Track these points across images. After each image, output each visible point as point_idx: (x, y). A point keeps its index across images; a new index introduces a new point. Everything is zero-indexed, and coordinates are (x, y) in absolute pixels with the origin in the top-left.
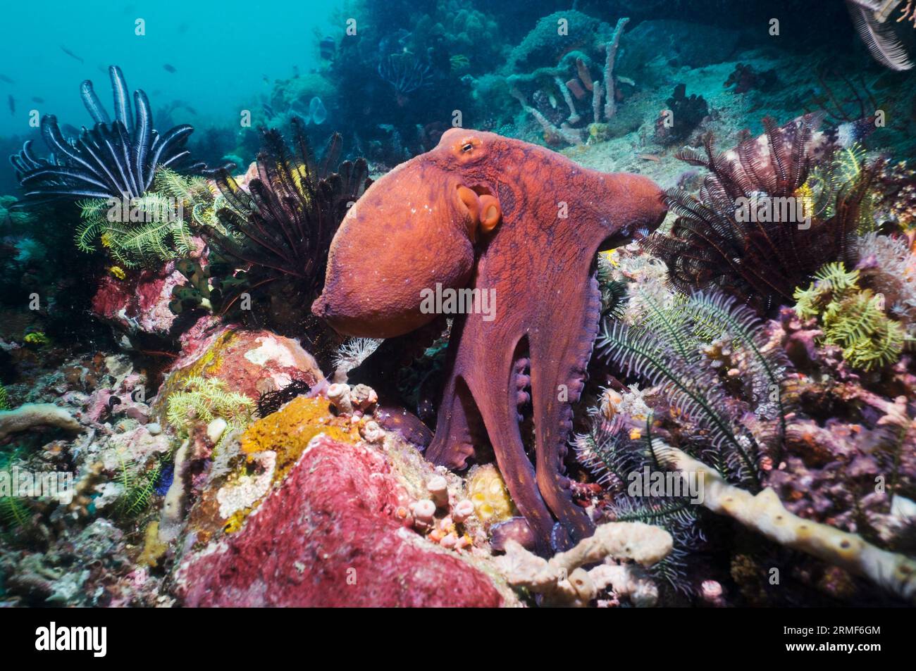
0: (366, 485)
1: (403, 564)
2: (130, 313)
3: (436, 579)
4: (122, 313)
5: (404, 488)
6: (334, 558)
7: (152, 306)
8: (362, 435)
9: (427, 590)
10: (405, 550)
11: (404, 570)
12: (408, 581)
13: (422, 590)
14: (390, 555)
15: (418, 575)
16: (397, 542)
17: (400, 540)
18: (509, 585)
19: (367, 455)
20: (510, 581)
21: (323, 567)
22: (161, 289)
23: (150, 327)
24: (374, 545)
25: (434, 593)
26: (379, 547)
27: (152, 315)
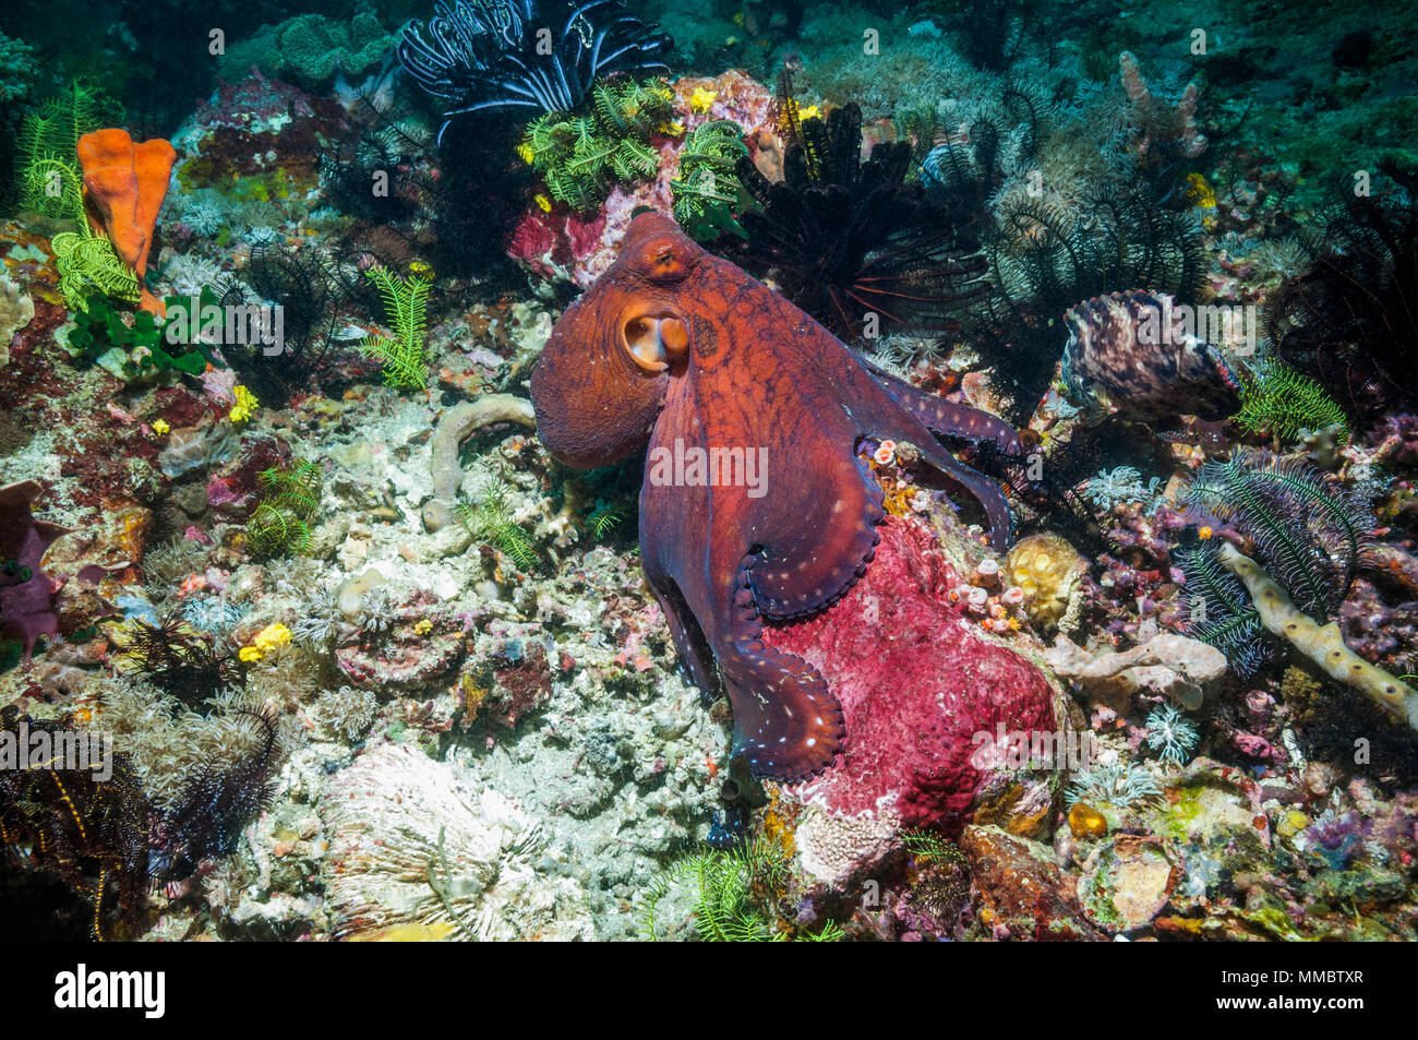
0: (919, 564)
1: (967, 655)
2: (559, 257)
3: (998, 672)
4: (547, 258)
5: (951, 565)
6: (900, 640)
7: (589, 254)
8: (910, 505)
9: (990, 682)
10: (969, 642)
11: (968, 661)
12: (974, 672)
13: (987, 681)
14: (954, 644)
15: (982, 667)
16: (960, 633)
17: (964, 631)
18: (1057, 676)
19: (917, 529)
20: (1058, 672)
21: (890, 648)
22: (601, 233)
23: (587, 282)
24: (939, 634)
25: (997, 683)
26: (945, 636)
27: (590, 266)
